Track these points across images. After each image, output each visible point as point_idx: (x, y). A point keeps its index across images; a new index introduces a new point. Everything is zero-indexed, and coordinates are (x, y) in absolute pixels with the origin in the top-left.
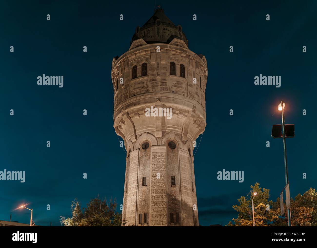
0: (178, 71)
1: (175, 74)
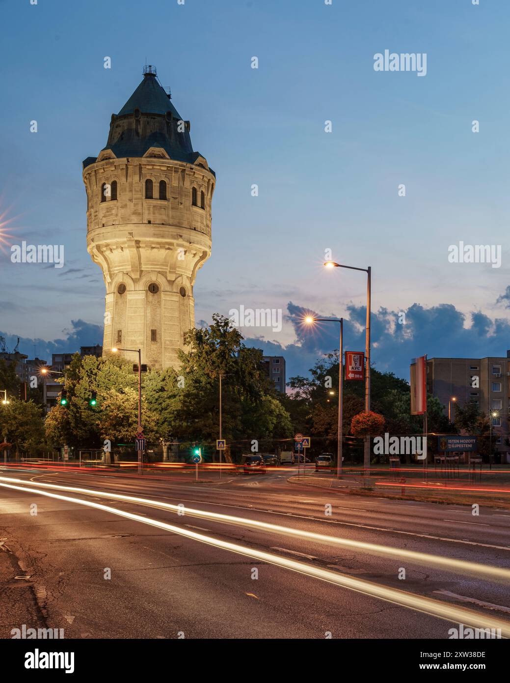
0: (156, 193)
1: (151, 198)
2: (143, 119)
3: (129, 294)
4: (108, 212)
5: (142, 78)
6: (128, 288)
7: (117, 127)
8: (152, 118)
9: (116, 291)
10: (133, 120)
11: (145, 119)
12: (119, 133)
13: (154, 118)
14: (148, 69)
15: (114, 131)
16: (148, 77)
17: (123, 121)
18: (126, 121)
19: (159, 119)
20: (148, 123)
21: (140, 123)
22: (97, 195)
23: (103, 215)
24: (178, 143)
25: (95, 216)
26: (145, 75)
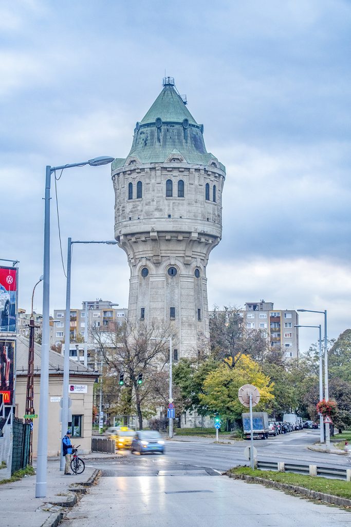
0: (175, 191)
1: (171, 196)
2: (163, 128)
3: (152, 277)
4: (134, 208)
5: (163, 88)
6: (150, 272)
7: (141, 134)
8: (171, 126)
9: (140, 275)
10: (154, 128)
11: (165, 127)
12: (143, 140)
13: (173, 126)
14: (167, 80)
15: (139, 137)
16: (168, 87)
17: (146, 129)
18: (149, 129)
19: (177, 126)
20: (168, 131)
21: (161, 131)
22: (124, 193)
23: (130, 210)
24: (193, 146)
25: (123, 211)
26: (165, 85)
